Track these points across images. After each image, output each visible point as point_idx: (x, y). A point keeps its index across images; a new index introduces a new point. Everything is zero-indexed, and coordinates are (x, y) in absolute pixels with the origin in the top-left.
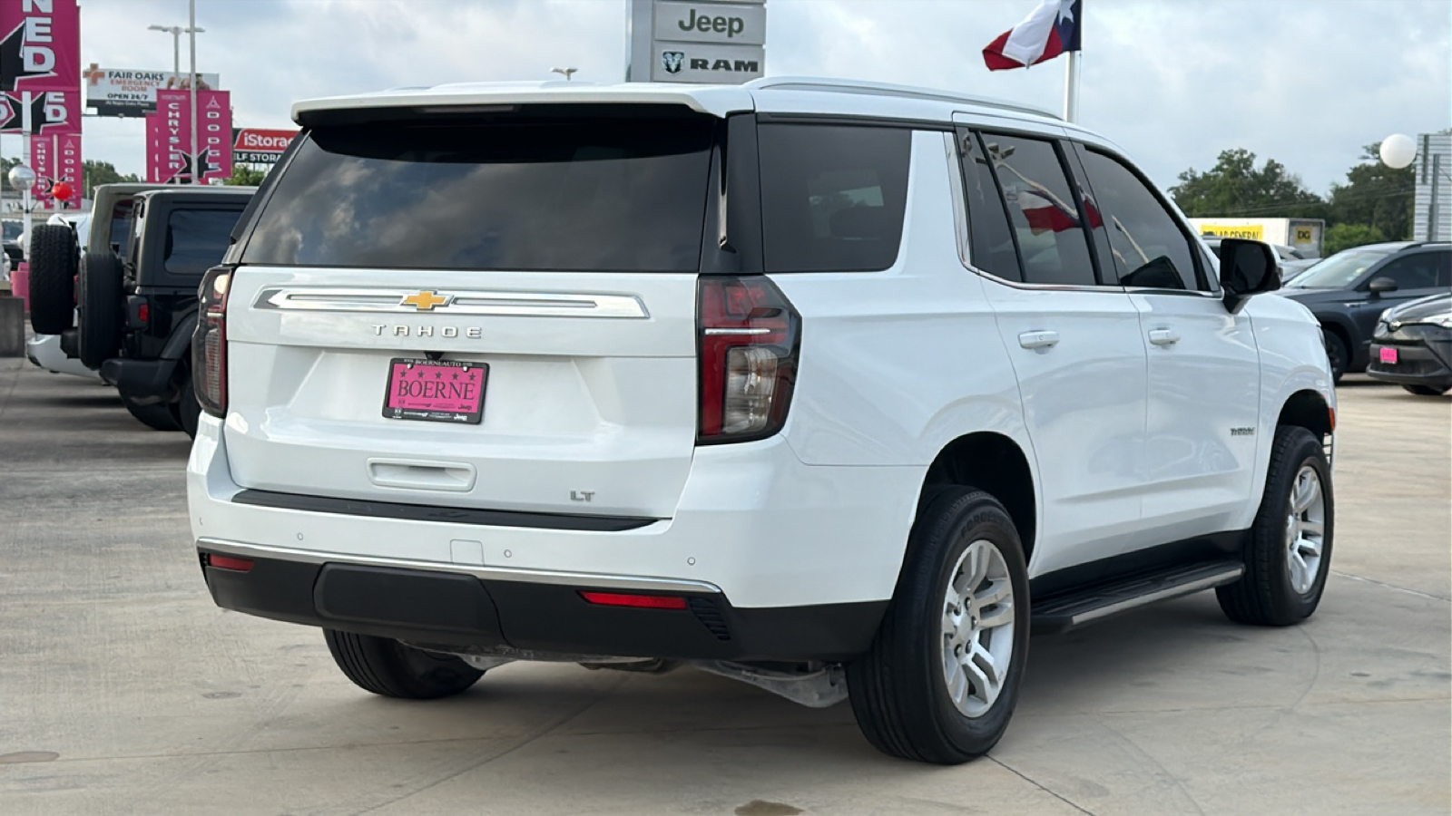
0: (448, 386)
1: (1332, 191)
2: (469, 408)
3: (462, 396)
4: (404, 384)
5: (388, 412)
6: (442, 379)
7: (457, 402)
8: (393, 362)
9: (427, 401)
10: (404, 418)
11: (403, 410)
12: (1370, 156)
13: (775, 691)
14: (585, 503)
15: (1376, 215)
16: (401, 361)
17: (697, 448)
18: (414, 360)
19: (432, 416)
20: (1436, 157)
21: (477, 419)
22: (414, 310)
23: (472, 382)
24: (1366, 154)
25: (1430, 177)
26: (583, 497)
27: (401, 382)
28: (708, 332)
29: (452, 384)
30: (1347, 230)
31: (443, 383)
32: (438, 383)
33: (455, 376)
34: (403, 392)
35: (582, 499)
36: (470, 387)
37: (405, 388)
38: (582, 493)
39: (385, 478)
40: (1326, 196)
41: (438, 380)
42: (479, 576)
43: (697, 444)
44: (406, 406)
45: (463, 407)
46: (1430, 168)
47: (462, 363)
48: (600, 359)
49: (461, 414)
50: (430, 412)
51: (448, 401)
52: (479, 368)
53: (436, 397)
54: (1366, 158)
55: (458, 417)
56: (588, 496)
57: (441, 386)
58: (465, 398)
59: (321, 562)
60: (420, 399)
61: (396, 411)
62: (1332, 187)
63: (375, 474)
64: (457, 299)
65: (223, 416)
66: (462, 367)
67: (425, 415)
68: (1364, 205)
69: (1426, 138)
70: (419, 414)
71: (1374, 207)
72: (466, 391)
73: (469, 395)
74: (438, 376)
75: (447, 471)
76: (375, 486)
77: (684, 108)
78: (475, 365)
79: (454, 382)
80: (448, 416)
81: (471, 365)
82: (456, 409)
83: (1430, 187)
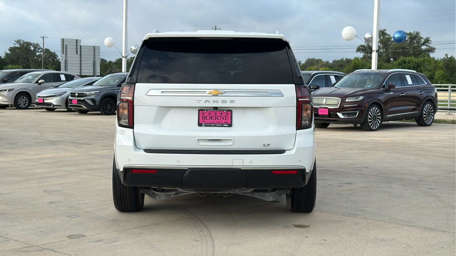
0: (219, 117)
1: (5, 54)
2: (227, 122)
3: (225, 119)
4: (204, 117)
5: (200, 125)
6: (217, 114)
7: (223, 121)
8: (199, 110)
9: (213, 121)
10: (206, 126)
11: (205, 124)
12: (17, 44)
13: (260, 198)
14: (267, 147)
15: (20, 63)
16: (202, 110)
17: (297, 131)
18: (207, 110)
19: (216, 125)
20: (66, 45)
21: (230, 125)
22: (212, 95)
23: (227, 115)
24: (15, 43)
25: (65, 52)
26: (267, 145)
27: (203, 116)
28: (299, 100)
29: (221, 116)
30: (12, 67)
31: (218, 116)
32: (216, 116)
33: (221, 114)
34: (204, 119)
35: (266, 146)
36: (227, 117)
37: (205, 118)
38: (267, 144)
39: (202, 143)
40: (3, 56)
41: (216, 115)
42: (242, 169)
43: (297, 129)
44: (206, 123)
45: (225, 122)
46: (65, 49)
47: (224, 110)
48: (270, 108)
49: (225, 124)
50: (215, 124)
51: (220, 121)
52: (229, 112)
53: (216, 119)
54: (16, 44)
55: (224, 125)
56: (268, 145)
57: (217, 117)
58: (226, 120)
59: (187, 169)
60: (210, 120)
61: (203, 124)
62: (5, 53)
63: (199, 142)
64: (225, 92)
65: (133, 128)
66: (224, 111)
67: (213, 125)
68: (16, 59)
69: (63, 39)
70: (211, 125)
71: (19, 59)
72: (226, 118)
73: (227, 119)
74: (216, 114)
75: (222, 140)
76: (198, 146)
77: (281, 40)
78: (228, 110)
79: (221, 115)
80: (221, 125)
81: (227, 110)
82: (223, 123)
83: (65, 55)
